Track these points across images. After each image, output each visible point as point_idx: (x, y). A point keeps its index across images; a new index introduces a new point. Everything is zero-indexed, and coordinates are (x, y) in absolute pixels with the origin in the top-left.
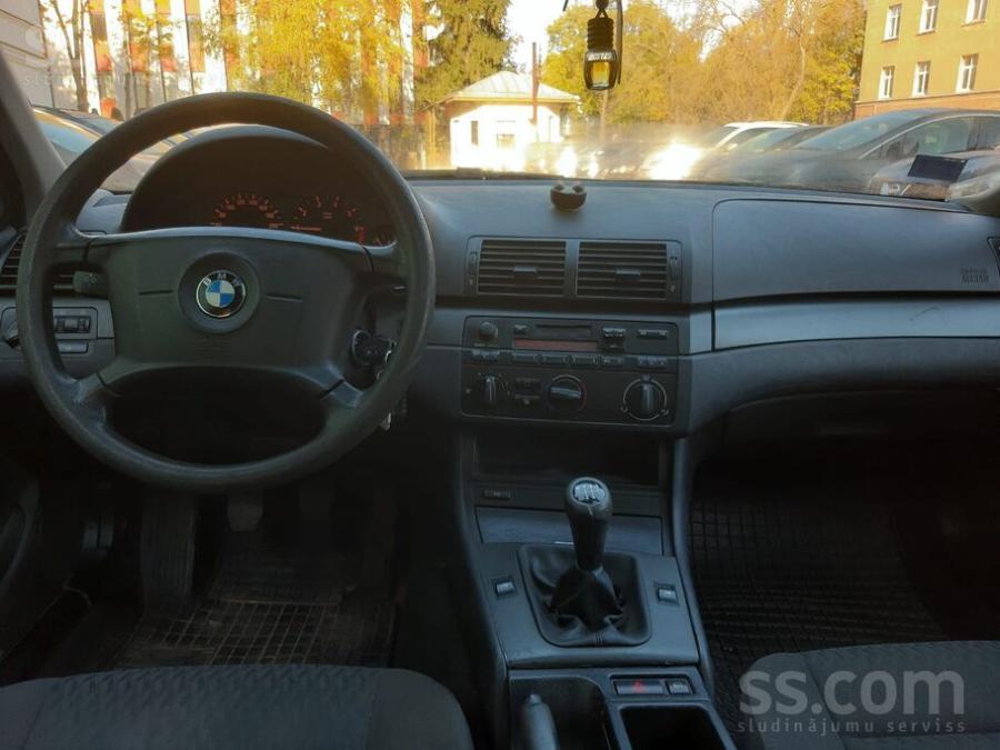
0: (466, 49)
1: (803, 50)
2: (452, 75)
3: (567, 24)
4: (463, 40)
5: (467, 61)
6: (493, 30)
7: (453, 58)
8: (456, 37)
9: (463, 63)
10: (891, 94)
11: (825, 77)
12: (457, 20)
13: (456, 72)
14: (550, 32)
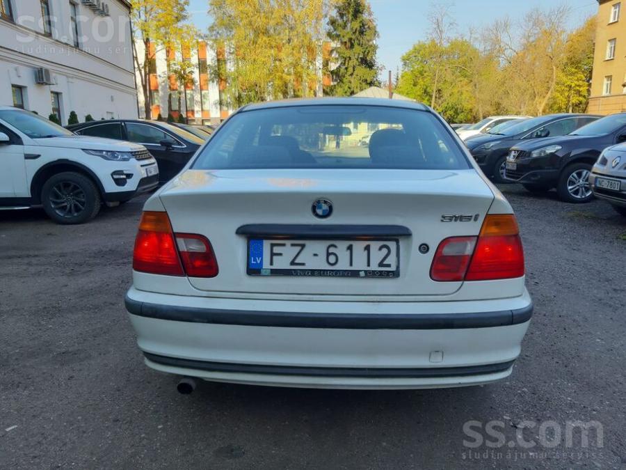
0: (352, 75)
1: (554, 68)
2: (344, 90)
3: (414, 55)
4: (350, 70)
5: (352, 81)
6: (367, 63)
7: (345, 80)
8: (346, 69)
9: (350, 82)
10: (610, 92)
11: (568, 83)
12: (348, 59)
13: (346, 88)
14: (403, 60)
